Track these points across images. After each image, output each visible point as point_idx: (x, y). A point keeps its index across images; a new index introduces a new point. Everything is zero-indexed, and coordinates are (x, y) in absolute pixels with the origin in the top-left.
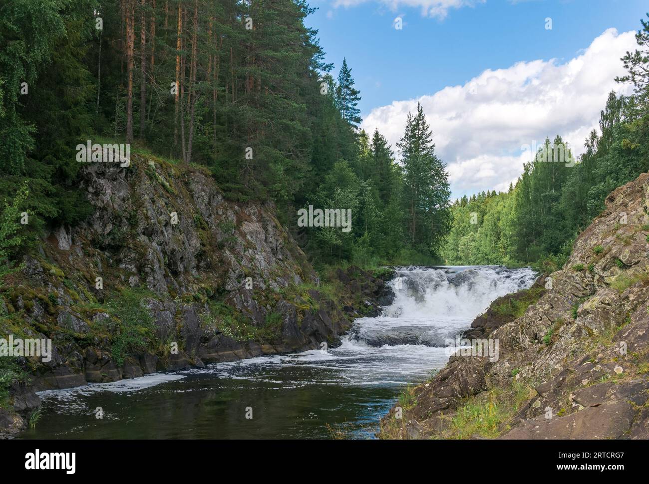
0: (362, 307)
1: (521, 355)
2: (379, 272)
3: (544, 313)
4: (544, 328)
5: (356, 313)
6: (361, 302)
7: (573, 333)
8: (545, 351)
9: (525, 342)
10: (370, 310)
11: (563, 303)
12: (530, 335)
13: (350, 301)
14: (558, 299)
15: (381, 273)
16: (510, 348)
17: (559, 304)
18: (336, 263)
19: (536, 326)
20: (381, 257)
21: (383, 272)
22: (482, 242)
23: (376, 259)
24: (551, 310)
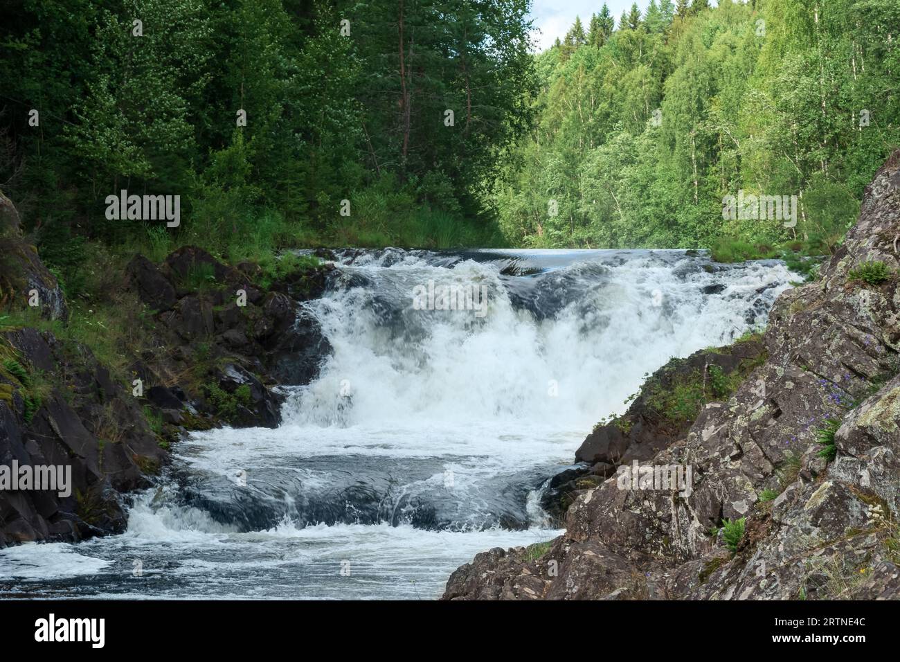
0: (215, 389)
1: (662, 582)
2: (278, 270)
3: (748, 431)
4: (749, 486)
5: (193, 411)
6: (210, 373)
7: (818, 513)
8: (724, 574)
9: (685, 533)
10: (240, 399)
11: (814, 399)
12: (704, 507)
13: (174, 370)
14: (798, 385)
15: (284, 273)
16: (635, 555)
17: (799, 401)
18: (129, 238)
19: (723, 477)
20: (290, 216)
21: (291, 269)
22: (659, 167)
23: (271, 222)
24: (772, 422)
